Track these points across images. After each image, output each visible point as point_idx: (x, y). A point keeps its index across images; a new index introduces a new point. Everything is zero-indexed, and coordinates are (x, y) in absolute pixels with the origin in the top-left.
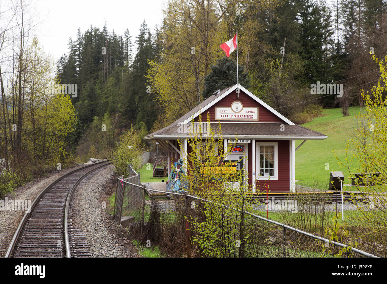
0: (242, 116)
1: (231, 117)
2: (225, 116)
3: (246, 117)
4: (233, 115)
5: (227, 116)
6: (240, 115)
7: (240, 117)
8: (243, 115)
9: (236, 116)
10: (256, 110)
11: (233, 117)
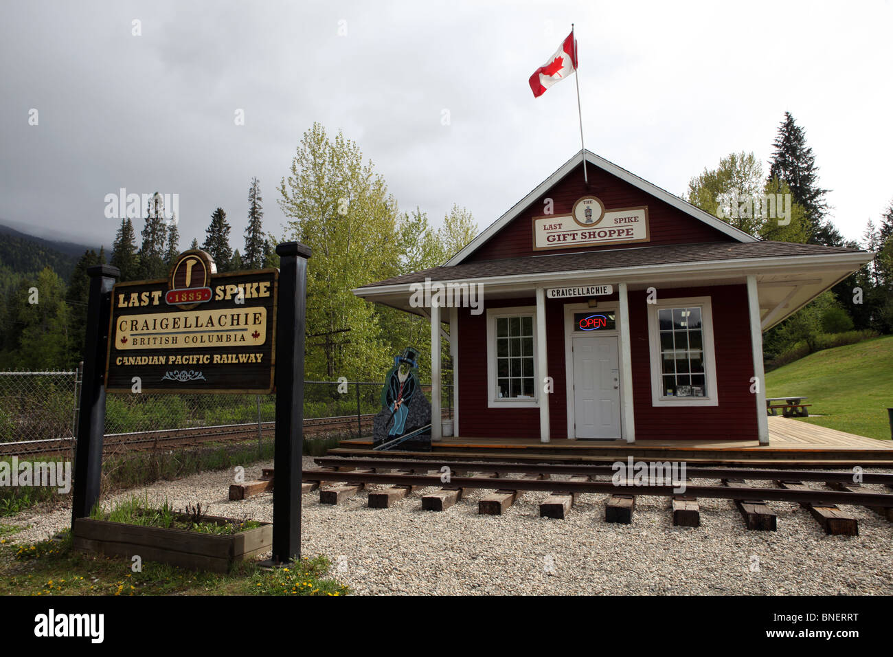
0: (602, 234)
1: (574, 239)
2: (557, 238)
3: (615, 236)
4: (579, 233)
5: (562, 238)
6: (598, 231)
7: (598, 238)
8: (607, 230)
9: (587, 235)
10: (640, 214)
11: (578, 238)
